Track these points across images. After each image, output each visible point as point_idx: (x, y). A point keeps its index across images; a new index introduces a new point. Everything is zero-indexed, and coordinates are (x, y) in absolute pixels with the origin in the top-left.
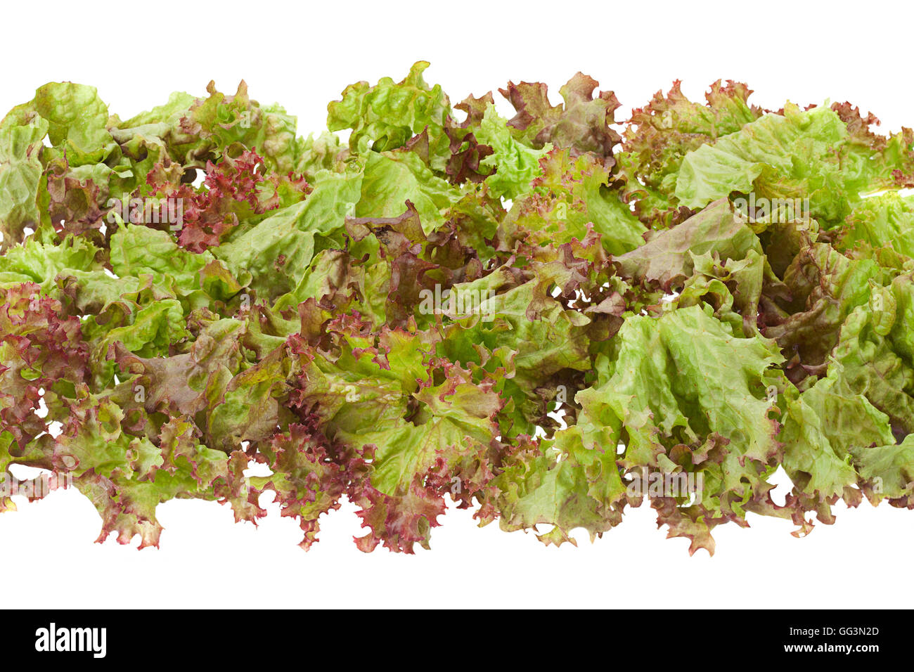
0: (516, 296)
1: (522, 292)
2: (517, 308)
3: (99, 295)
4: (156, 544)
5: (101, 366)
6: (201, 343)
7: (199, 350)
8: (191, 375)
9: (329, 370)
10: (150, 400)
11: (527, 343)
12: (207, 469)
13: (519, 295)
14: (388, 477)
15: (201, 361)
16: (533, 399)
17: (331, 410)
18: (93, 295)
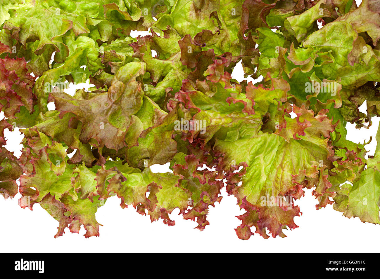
0: (333, 29)
1: (337, 26)
2: (335, 39)
3: (34, 30)
4: (97, 235)
5: (43, 93)
6: (114, 88)
7: (114, 94)
8: (110, 113)
9: (208, 103)
10: (83, 134)
11: (344, 68)
12: (130, 192)
13: (336, 28)
14: (254, 177)
15: (116, 101)
16: (348, 105)
17: (211, 133)
18: (31, 30)
